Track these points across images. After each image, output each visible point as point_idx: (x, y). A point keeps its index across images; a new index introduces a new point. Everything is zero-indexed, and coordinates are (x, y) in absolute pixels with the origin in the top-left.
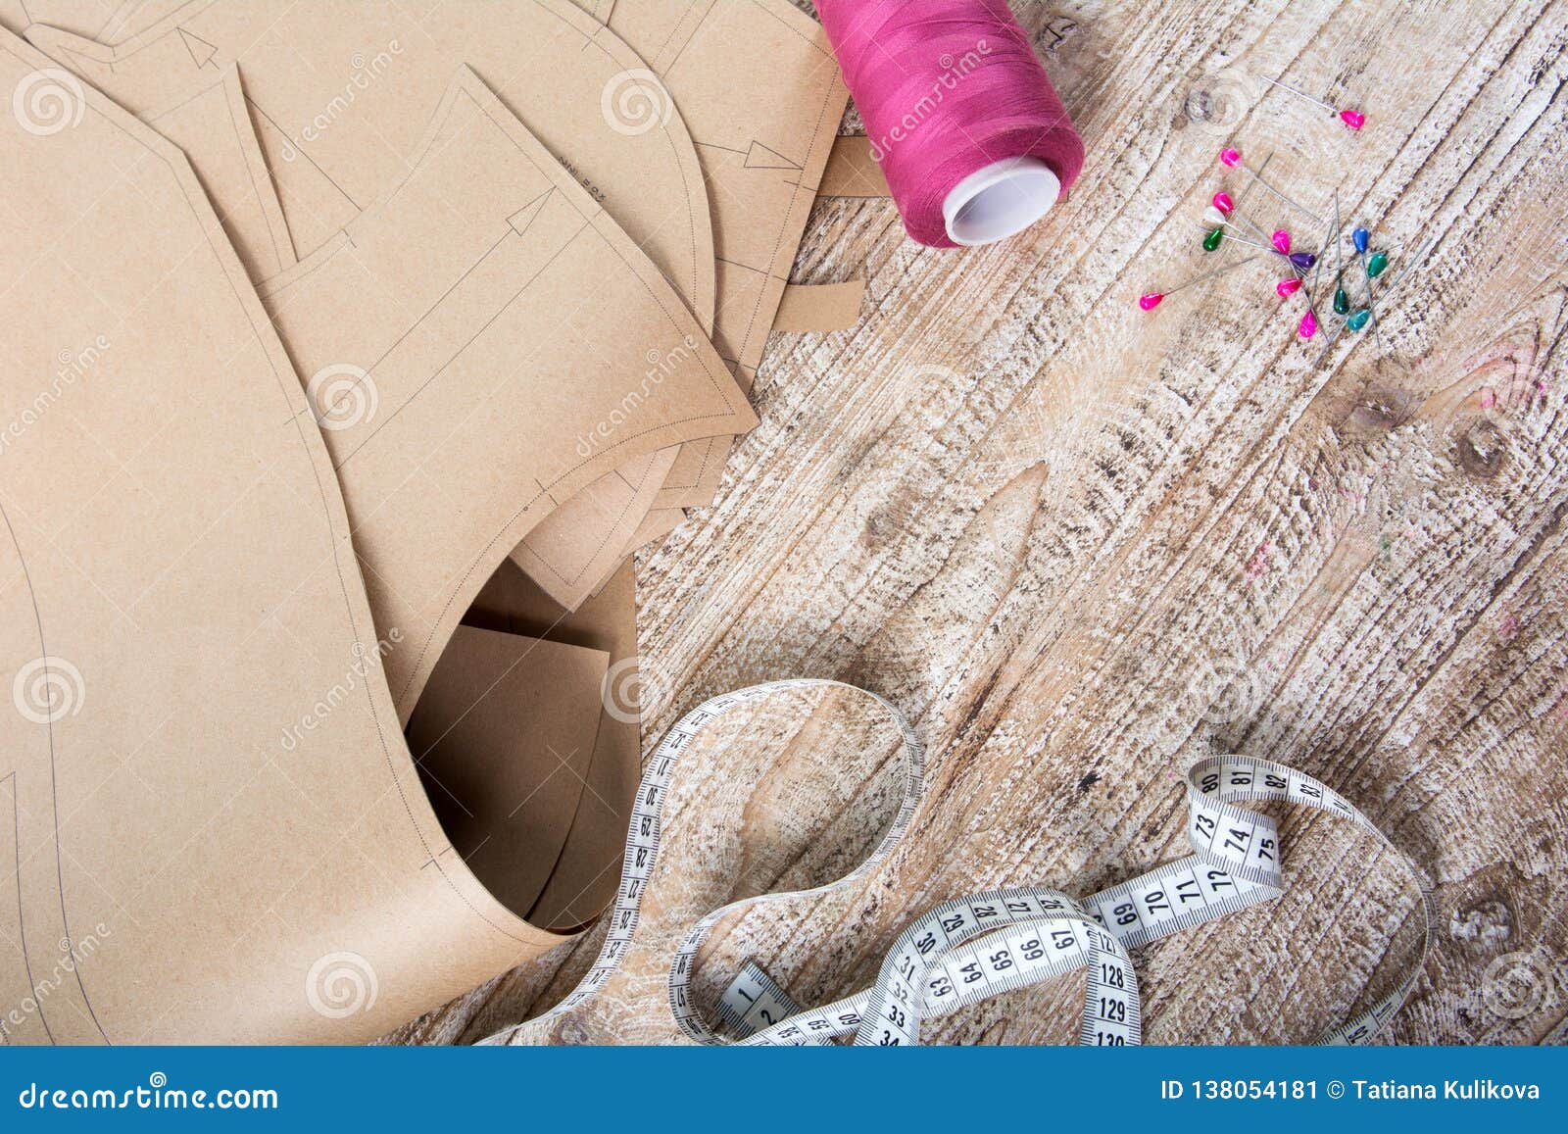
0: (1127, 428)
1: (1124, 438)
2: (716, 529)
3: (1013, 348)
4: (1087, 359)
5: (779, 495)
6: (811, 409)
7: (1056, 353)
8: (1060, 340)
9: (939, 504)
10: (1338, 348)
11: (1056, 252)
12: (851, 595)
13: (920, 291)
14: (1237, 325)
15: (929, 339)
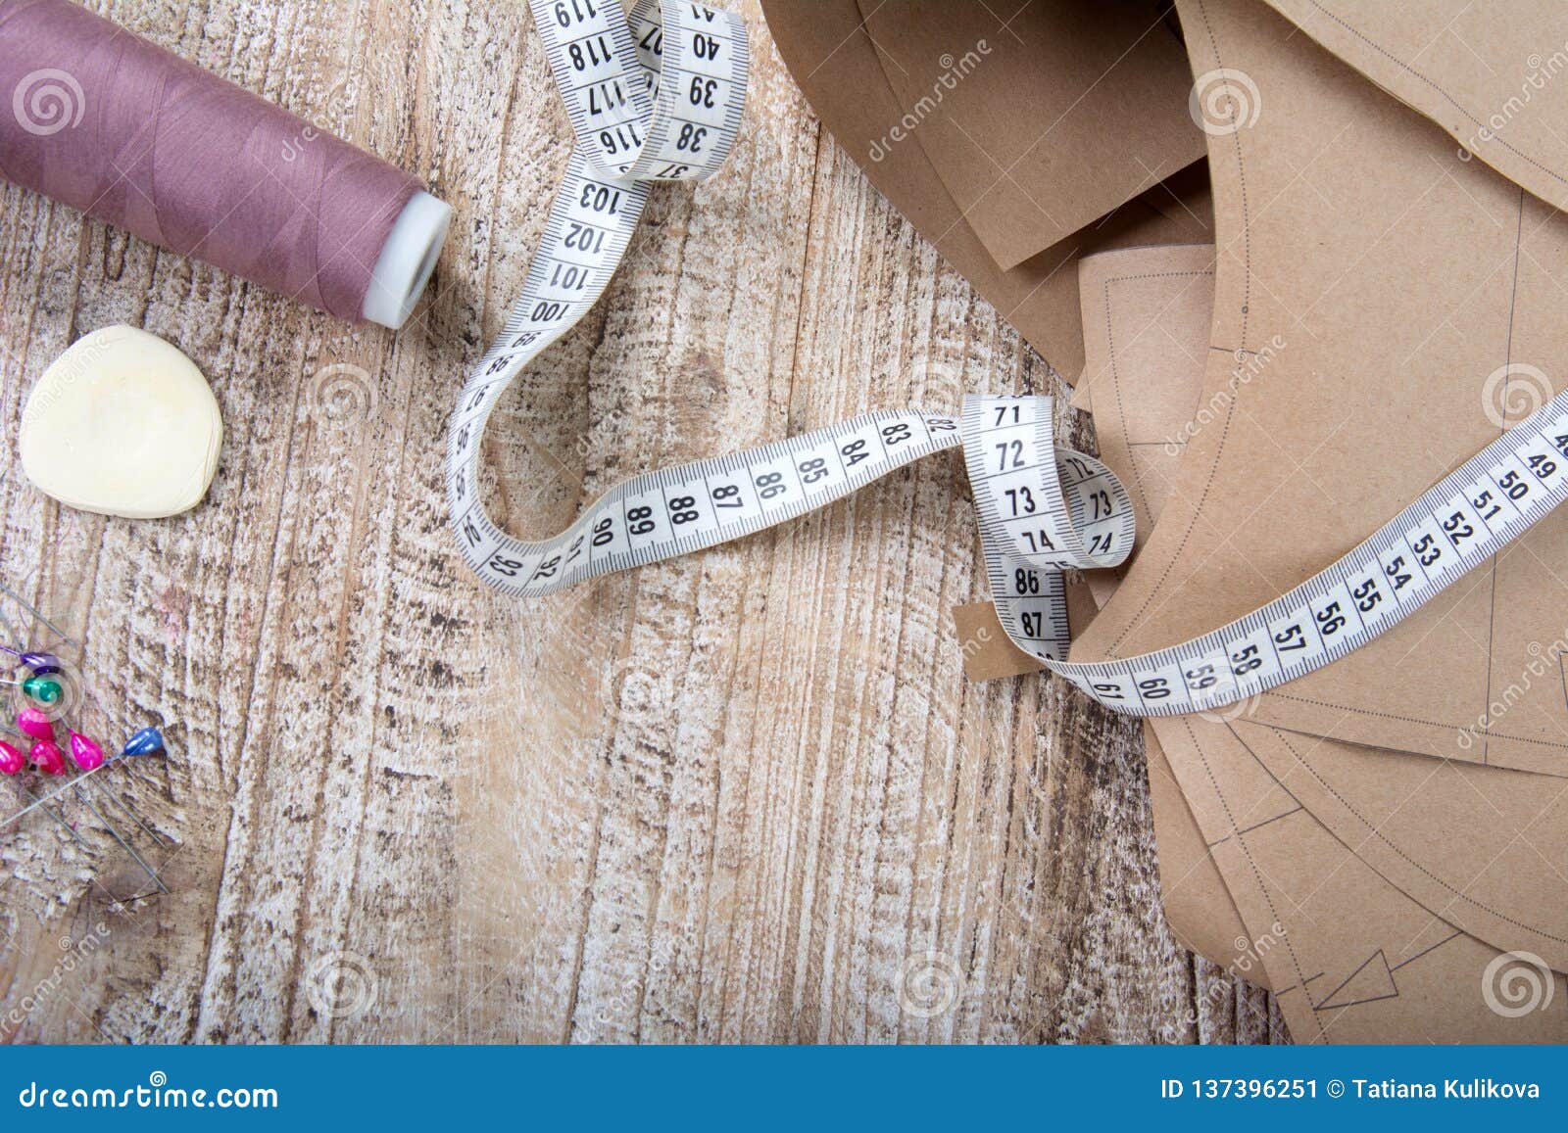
0: (454, 692)
1: (450, 677)
2: (920, 272)
3: (674, 717)
4: (563, 757)
5: (867, 359)
6: (898, 491)
7: (612, 742)
8: (616, 763)
9: (643, 457)
10: (228, 958)
11: (699, 884)
12: (685, 280)
13: (854, 729)
14: (384, 915)
15: (799, 672)
